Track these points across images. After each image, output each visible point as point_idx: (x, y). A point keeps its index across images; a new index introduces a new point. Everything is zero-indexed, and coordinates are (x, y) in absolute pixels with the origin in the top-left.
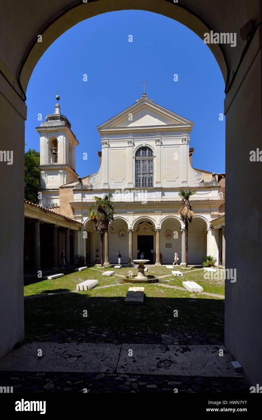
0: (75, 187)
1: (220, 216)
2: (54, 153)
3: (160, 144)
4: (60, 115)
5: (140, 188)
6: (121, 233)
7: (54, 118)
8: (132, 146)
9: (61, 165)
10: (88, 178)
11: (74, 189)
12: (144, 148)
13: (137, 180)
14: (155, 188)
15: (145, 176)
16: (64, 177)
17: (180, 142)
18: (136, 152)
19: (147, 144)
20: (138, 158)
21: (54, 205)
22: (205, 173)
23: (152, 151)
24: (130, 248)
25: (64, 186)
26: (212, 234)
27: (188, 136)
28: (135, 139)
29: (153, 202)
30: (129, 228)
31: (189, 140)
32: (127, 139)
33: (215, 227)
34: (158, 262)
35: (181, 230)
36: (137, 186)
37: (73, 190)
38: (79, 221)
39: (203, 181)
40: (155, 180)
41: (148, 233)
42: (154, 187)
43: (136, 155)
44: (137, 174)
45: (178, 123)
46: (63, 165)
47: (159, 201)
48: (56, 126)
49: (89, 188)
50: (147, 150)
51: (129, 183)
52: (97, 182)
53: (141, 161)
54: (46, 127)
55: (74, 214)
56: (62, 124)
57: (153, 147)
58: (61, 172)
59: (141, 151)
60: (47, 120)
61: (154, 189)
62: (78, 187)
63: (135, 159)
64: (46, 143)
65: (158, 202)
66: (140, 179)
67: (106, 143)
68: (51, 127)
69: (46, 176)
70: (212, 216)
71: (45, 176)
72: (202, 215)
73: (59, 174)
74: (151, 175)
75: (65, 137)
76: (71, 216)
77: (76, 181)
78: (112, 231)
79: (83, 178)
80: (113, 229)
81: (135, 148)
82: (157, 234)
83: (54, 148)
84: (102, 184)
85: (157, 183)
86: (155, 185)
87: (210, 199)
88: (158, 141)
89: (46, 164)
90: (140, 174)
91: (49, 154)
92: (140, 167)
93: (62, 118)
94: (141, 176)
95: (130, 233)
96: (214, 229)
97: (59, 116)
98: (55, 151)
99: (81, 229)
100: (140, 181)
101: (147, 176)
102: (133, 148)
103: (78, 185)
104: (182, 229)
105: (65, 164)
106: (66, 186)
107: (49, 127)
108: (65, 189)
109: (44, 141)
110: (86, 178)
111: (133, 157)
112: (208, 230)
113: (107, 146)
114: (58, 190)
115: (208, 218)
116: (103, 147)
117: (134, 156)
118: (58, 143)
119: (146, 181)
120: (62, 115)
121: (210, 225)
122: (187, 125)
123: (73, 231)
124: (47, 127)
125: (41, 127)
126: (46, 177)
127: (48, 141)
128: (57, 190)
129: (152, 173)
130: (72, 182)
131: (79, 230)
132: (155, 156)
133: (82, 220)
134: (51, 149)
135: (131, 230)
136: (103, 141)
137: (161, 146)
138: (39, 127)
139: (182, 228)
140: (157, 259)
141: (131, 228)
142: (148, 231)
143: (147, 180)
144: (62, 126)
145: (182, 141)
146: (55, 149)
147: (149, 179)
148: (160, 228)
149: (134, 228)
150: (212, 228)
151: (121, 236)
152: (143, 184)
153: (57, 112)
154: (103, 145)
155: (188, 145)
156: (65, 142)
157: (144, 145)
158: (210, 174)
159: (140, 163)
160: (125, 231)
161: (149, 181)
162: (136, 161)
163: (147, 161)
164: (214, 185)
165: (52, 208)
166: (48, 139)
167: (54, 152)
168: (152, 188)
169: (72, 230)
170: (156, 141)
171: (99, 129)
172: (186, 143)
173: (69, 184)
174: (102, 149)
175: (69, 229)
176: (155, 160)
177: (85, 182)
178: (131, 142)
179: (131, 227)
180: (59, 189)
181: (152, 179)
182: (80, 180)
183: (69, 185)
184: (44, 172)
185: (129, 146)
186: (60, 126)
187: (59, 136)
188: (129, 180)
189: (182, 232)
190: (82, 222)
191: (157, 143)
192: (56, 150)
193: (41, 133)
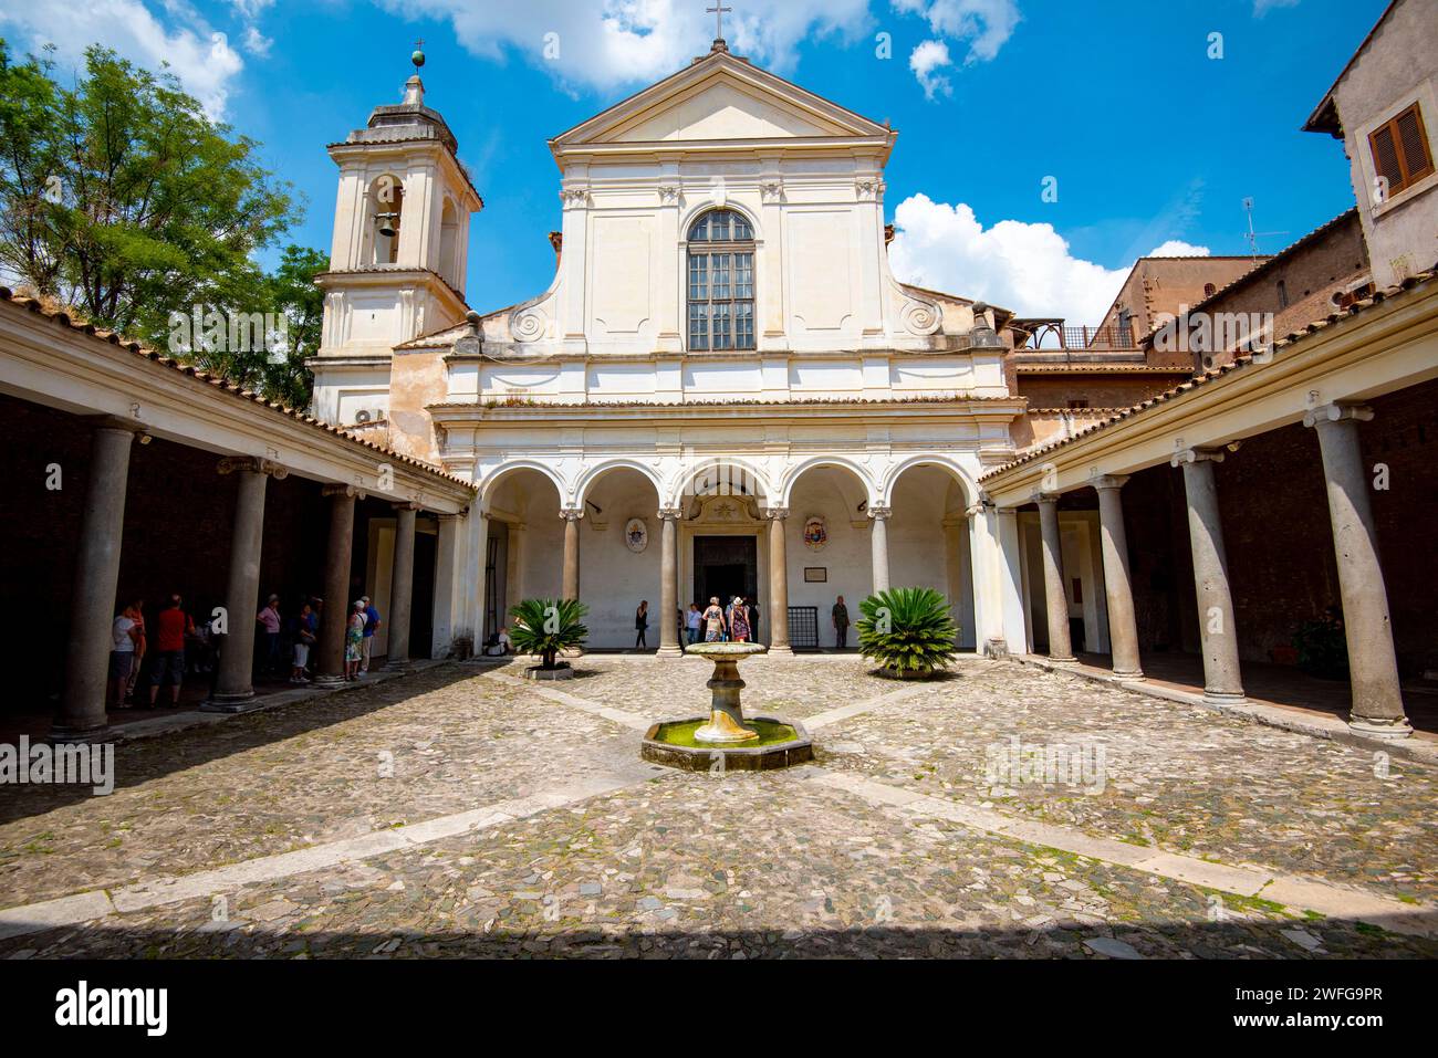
0: (452, 349)
1: (1015, 458)
2: (385, 232)
3: (778, 201)
4: (421, 107)
5: (707, 353)
6: (631, 524)
7: (397, 116)
8: (675, 207)
9: (408, 271)
10: (505, 318)
11: (449, 354)
12: (721, 214)
13: (694, 322)
14: (763, 353)
15: (723, 309)
16: (416, 313)
17: (850, 194)
18: (690, 227)
19: (730, 198)
20: (696, 247)
21: (368, 418)
22: (947, 302)
23: (749, 226)
24: (666, 586)
25: (412, 345)
26: (991, 531)
27: (877, 175)
28: (685, 184)
29: (758, 403)
30: (662, 506)
31: (883, 188)
32: (659, 181)
33: (1003, 501)
34: (782, 643)
35: (869, 514)
36: (693, 344)
37: (447, 360)
38: (464, 476)
39: (939, 331)
40: (762, 325)
41: (736, 527)
42: (760, 349)
43: (691, 238)
44: (692, 303)
45: (839, 132)
46: (415, 270)
47: (781, 400)
48: (399, 142)
49: (510, 353)
50: (732, 222)
51: (664, 336)
52: (540, 331)
53: (710, 260)
54: (365, 143)
55: (442, 451)
56: (425, 135)
57: (752, 209)
58: (408, 297)
59: (710, 224)
60: (372, 124)
61: (760, 356)
62: (468, 347)
63: (688, 250)
64: (360, 195)
65: (777, 403)
66: (704, 322)
67: (580, 195)
68: (383, 142)
69: (346, 311)
70: (986, 458)
71: (342, 310)
72: (947, 456)
73: (398, 305)
74: (747, 308)
75: (430, 180)
76: (432, 457)
77: (460, 327)
78: (596, 518)
79: (490, 317)
80: (599, 510)
81: (685, 212)
82: (776, 531)
83: (388, 214)
84: (559, 337)
85: (770, 335)
86: (763, 344)
87: (972, 394)
88: (772, 188)
89: (352, 267)
90: (705, 303)
91: (366, 235)
92: (704, 279)
93: (426, 118)
94: (710, 310)
95: (668, 526)
96: (996, 510)
97: (417, 110)
98: (392, 224)
99: (467, 509)
100: (704, 329)
101: (733, 309)
102: (679, 213)
103: (468, 342)
104: (873, 509)
105: (424, 266)
106: (420, 343)
107: (375, 143)
108: (414, 355)
109: (351, 191)
110: (498, 314)
111: (680, 244)
112: (971, 511)
113: (584, 204)
114: (389, 362)
115: (969, 467)
116: (567, 206)
117: (684, 239)
118: (404, 198)
119: (727, 328)
120: (427, 109)
121: (981, 494)
122: (871, 137)
123: (430, 518)
124: (369, 144)
125: (348, 144)
126: (348, 315)
127: (367, 191)
128: (385, 362)
129: (752, 300)
130: (445, 331)
131: (460, 513)
132: (762, 242)
133: (476, 475)
134: (377, 218)
135: (670, 514)
136: (569, 187)
137: (781, 205)
138: (338, 145)
139: (872, 503)
140: (778, 630)
141: (672, 504)
142: (735, 517)
143: (733, 326)
144: (422, 139)
145: (858, 192)
146: (389, 218)
147: (739, 321)
148: (786, 505)
149: (681, 504)
150: (987, 504)
151: (628, 537)
152: (716, 338)
153: (412, 98)
154: (568, 201)
155: (881, 207)
156: (429, 193)
157: (720, 203)
158: (965, 305)
159: (704, 264)
160: (645, 520)
161: (739, 328)
162: (690, 256)
163: (732, 259)
164: (985, 343)
165: (358, 427)
166: (367, 186)
167: (387, 226)
168: (753, 352)
169: (432, 514)
170: (764, 190)
171: (555, 146)
172: (873, 197)
173: (432, 336)
174: (565, 215)
175: (412, 506)
176: (760, 254)
177: (495, 330)
178: (671, 192)
179: (670, 500)
180: (390, 358)
181: (750, 320)
182: (475, 322)
183: (431, 341)
184: (341, 295)
185: (665, 204)
186: (415, 140)
187: (408, 176)
188: (665, 325)
189: (873, 518)
190: (474, 480)
191: (769, 197)
192: (396, 221)
193: (345, 163)
